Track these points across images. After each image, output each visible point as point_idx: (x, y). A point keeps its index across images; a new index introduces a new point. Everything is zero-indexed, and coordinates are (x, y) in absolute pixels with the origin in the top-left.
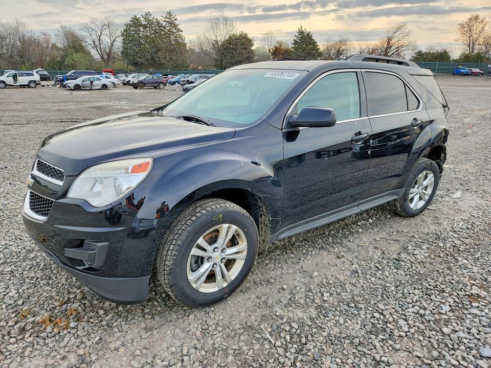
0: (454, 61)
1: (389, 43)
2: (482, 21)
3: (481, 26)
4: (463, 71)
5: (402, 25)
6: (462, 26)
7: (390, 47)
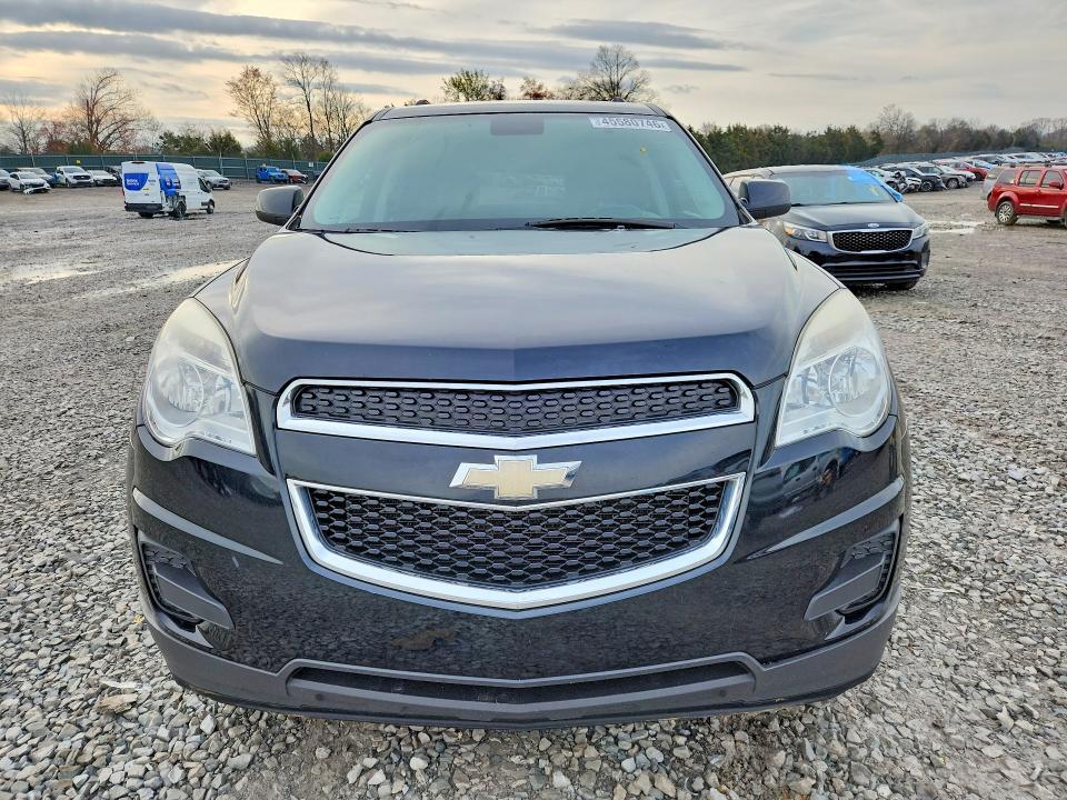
0: (250, 155)
1: (90, 112)
2: (267, 81)
3: (268, 90)
4: (273, 174)
5: (108, 74)
6: (235, 87)
7: (98, 121)
